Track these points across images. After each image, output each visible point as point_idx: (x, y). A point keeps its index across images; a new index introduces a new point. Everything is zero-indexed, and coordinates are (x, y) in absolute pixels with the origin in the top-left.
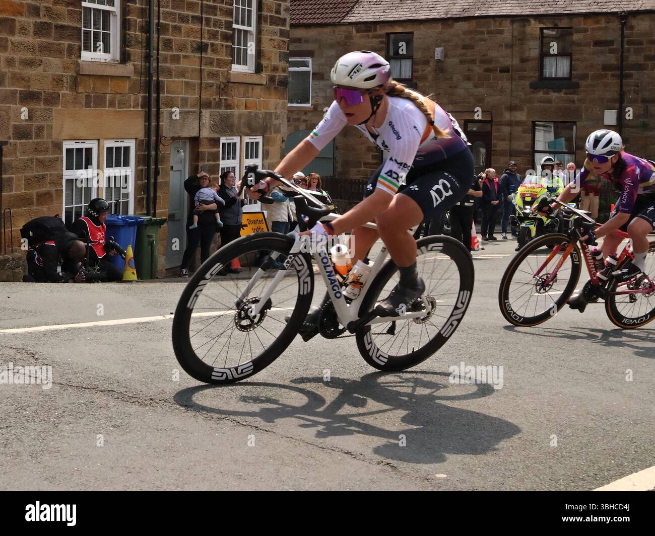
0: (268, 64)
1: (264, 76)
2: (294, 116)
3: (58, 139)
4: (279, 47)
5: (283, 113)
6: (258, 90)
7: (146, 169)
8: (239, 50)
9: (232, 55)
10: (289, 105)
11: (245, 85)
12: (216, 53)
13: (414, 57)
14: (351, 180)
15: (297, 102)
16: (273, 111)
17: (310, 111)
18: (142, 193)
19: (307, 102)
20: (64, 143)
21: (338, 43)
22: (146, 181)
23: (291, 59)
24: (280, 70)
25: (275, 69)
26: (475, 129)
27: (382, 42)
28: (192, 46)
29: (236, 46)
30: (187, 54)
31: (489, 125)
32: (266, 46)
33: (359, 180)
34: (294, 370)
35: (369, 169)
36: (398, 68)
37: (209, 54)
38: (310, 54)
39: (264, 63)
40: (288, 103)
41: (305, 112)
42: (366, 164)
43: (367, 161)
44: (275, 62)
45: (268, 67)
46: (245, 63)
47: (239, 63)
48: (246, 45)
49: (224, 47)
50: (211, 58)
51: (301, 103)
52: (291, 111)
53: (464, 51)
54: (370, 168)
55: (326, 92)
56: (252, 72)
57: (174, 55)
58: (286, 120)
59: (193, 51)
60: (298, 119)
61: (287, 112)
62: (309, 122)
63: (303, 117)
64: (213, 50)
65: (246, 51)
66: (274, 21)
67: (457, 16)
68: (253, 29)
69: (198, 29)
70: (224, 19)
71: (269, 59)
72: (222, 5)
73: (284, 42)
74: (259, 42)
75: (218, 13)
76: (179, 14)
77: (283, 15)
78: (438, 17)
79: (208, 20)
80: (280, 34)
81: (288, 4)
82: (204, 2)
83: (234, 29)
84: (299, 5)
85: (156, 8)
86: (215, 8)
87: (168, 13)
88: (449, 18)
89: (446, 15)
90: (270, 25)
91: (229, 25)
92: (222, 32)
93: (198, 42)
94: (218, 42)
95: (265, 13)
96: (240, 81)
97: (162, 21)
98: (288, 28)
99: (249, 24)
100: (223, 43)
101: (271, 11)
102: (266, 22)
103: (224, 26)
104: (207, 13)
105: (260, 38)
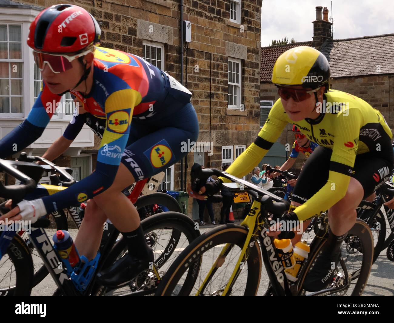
0: (248, 105)
1: (246, 111)
4: (254, 95)
5: (257, 132)
6: (243, 118)
7: (180, 164)
8: (232, 96)
9: (228, 100)
11: (235, 116)
12: (218, 99)
14: (297, 169)
16: (251, 131)
18: (178, 178)
22: (180, 171)
23: (261, 102)
24: (255, 108)
25: (252, 107)
28: (205, 95)
29: (230, 95)
30: (203, 99)
32: (247, 95)
37: (215, 99)
38: (272, 98)
39: (246, 103)
40: (260, 126)
44: (252, 103)
45: (248, 106)
46: (235, 104)
47: (232, 104)
48: (235, 94)
49: (224, 95)
50: (216, 101)
53: (361, 95)
56: (239, 109)
57: (195, 100)
59: (206, 97)
64: (217, 97)
65: (235, 97)
66: (252, 80)
67: (357, 75)
68: (239, 84)
69: (208, 85)
70: (223, 79)
71: (249, 102)
72: (222, 72)
73: (257, 92)
74: (243, 92)
75: (220, 76)
76: (198, 77)
77: (257, 76)
78: (345, 76)
79: (214, 80)
80: (255, 87)
81: (259, 70)
82: (211, 70)
83: (229, 85)
84: (266, 71)
85: (185, 74)
86: (218, 73)
87: (191, 76)
88: (352, 77)
89: (351, 74)
90: (249, 82)
91: (226, 83)
92: (222, 87)
93: (209, 93)
94: (220, 92)
95: (246, 76)
96: (233, 114)
97: (188, 81)
98: (259, 84)
99: (237, 82)
100: (222, 93)
101: (250, 74)
102: (247, 80)
103: (223, 83)
104: (213, 76)
105: (244, 89)
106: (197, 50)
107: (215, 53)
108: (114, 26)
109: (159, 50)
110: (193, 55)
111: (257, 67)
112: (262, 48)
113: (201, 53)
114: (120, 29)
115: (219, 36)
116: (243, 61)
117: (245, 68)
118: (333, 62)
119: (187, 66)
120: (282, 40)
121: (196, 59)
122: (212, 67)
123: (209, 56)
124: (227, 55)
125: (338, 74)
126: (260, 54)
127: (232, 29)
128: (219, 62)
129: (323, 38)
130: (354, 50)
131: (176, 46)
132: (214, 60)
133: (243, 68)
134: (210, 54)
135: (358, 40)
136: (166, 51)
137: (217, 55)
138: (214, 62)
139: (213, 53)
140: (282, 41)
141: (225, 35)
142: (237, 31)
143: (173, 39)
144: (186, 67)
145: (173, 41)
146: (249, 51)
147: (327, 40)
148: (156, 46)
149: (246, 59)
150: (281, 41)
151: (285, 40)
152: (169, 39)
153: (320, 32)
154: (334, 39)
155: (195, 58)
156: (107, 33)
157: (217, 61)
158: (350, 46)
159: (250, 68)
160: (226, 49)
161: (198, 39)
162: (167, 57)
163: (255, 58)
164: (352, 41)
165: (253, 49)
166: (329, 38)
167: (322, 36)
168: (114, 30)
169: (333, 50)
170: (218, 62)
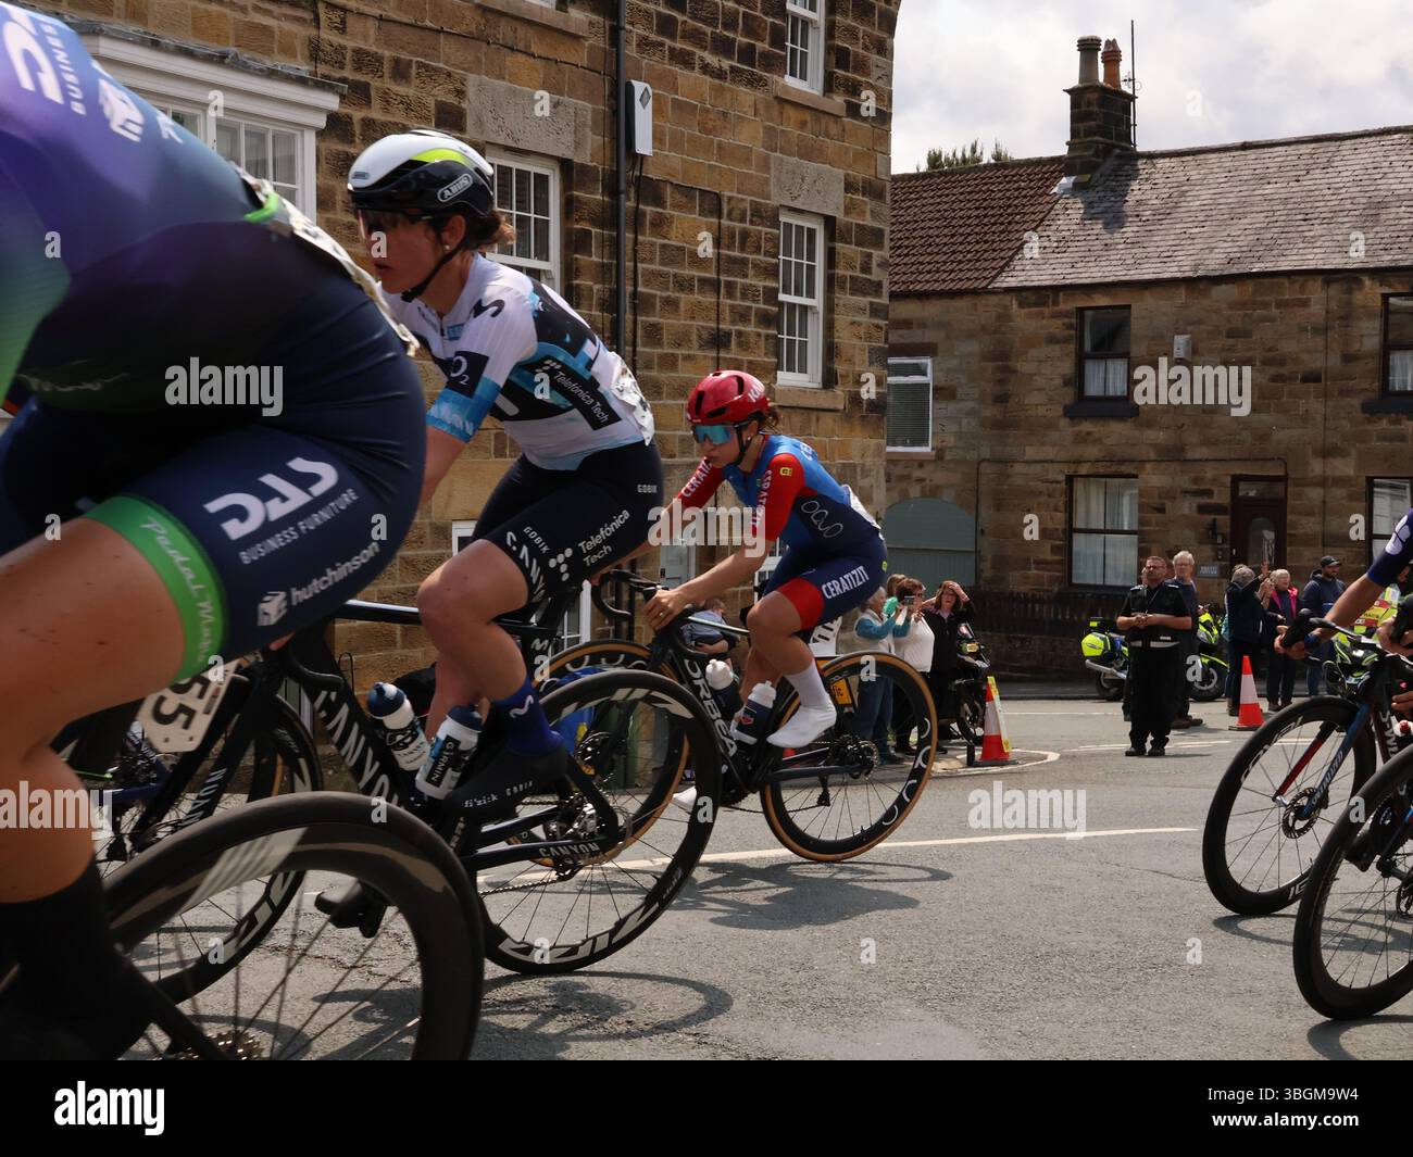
0: (847, 372)
1: (839, 392)
2: (897, 470)
3: (441, 518)
4: (869, 337)
5: (877, 466)
6: (828, 419)
8: (791, 343)
9: (778, 355)
10: (890, 449)
11: (802, 411)
12: (745, 350)
13: (1132, 355)
14: (1012, 593)
15: (905, 445)
16: (857, 460)
17: (931, 461)
18: (607, 622)
19: (923, 441)
20: (455, 525)
21: (984, 328)
22: (614, 599)
23: (891, 361)
26: (1252, 494)
27: (1070, 326)
28: (700, 336)
29: (785, 337)
30: (691, 352)
31: (1279, 488)
32: (843, 336)
33: (1026, 594)
34: (906, 965)
35: (1046, 574)
36: (1102, 375)
37: (733, 352)
38: (928, 349)
39: (840, 368)
40: (888, 445)
41: (921, 463)
42: (1039, 563)
43: (1042, 557)
44: (862, 365)
45: (846, 376)
46: (803, 370)
47: (791, 369)
48: (803, 333)
49: (763, 338)
50: (736, 359)
51: (912, 445)
52: (892, 460)
53: (1231, 341)
54: (1049, 570)
55: (960, 424)
56: (815, 385)
57: (666, 354)
58: (883, 480)
59: (701, 346)
60: (907, 478)
61: (884, 463)
62: (928, 481)
63: (918, 473)
64: (740, 344)
65: (803, 345)
66: (859, 287)
67: (1218, 273)
68: (817, 302)
69: (711, 303)
70: (762, 284)
71: (850, 361)
72: (758, 257)
73: (878, 327)
74: (829, 326)
75: (751, 272)
76: (675, 275)
77: (877, 274)
78: (1179, 275)
79: (730, 286)
80: (871, 312)
81: (886, 253)
82: (723, 251)
83: (782, 303)
84: (907, 255)
85: (629, 265)
86: (744, 262)
87: (653, 273)
88: (1200, 279)
89: (1196, 271)
90: (851, 294)
91: (771, 295)
92: (758, 310)
93: (713, 329)
94: (750, 329)
95: (840, 272)
96: (795, 405)
97: (641, 289)
98: (885, 300)
99: (811, 294)
100: (760, 330)
101: (853, 268)
102: (843, 288)
103: (761, 298)
104: (729, 272)
105: (833, 319)
106: (672, 183)
107: (735, 194)
108: (386, 97)
109: (542, 181)
110: (659, 201)
111: (879, 244)
112: (896, 179)
113: (687, 191)
114: (408, 108)
115: (748, 136)
116: (829, 222)
117: (839, 246)
118: (1136, 229)
119: (640, 237)
120: (964, 150)
121: (668, 211)
122: (725, 241)
123: (713, 204)
124: (775, 201)
125: (1152, 270)
126: (888, 198)
127: (792, 113)
128: (747, 225)
129: (1101, 146)
130: (1207, 187)
131: (600, 167)
132: (730, 217)
133: (831, 245)
134: (719, 197)
135: (1222, 155)
136: (567, 184)
137: (743, 200)
138: (730, 223)
139: (727, 193)
140: (964, 155)
141: (769, 131)
142: (809, 119)
143: (589, 146)
144: (636, 238)
145: (589, 151)
146: (849, 187)
147: (1118, 151)
148: (533, 167)
149: (840, 215)
150: (959, 156)
151: (974, 150)
152: (578, 144)
153: (1092, 123)
154: (1139, 149)
155: (664, 208)
156: (363, 120)
157: (742, 220)
158: (1194, 175)
159: (853, 247)
160: (773, 181)
161: (676, 145)
162: (569, 207)
163: (872, 212)
164: (1202, 157)
165: (864, 181)
166: (1123, 144)
167: (1101, 139)
168: (386, 110)
169: (1135, 185)
170: (743, 225)
